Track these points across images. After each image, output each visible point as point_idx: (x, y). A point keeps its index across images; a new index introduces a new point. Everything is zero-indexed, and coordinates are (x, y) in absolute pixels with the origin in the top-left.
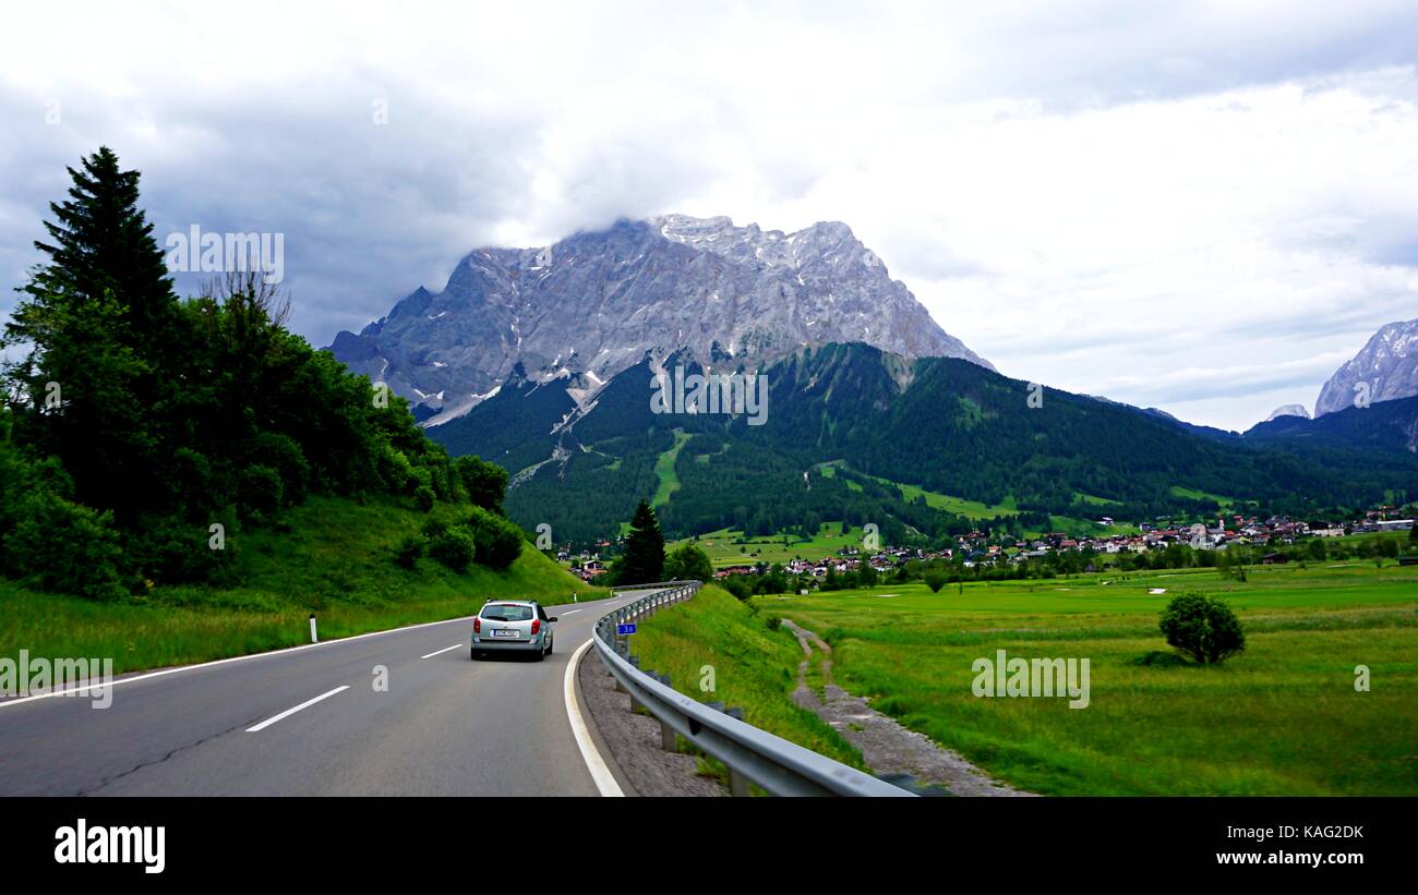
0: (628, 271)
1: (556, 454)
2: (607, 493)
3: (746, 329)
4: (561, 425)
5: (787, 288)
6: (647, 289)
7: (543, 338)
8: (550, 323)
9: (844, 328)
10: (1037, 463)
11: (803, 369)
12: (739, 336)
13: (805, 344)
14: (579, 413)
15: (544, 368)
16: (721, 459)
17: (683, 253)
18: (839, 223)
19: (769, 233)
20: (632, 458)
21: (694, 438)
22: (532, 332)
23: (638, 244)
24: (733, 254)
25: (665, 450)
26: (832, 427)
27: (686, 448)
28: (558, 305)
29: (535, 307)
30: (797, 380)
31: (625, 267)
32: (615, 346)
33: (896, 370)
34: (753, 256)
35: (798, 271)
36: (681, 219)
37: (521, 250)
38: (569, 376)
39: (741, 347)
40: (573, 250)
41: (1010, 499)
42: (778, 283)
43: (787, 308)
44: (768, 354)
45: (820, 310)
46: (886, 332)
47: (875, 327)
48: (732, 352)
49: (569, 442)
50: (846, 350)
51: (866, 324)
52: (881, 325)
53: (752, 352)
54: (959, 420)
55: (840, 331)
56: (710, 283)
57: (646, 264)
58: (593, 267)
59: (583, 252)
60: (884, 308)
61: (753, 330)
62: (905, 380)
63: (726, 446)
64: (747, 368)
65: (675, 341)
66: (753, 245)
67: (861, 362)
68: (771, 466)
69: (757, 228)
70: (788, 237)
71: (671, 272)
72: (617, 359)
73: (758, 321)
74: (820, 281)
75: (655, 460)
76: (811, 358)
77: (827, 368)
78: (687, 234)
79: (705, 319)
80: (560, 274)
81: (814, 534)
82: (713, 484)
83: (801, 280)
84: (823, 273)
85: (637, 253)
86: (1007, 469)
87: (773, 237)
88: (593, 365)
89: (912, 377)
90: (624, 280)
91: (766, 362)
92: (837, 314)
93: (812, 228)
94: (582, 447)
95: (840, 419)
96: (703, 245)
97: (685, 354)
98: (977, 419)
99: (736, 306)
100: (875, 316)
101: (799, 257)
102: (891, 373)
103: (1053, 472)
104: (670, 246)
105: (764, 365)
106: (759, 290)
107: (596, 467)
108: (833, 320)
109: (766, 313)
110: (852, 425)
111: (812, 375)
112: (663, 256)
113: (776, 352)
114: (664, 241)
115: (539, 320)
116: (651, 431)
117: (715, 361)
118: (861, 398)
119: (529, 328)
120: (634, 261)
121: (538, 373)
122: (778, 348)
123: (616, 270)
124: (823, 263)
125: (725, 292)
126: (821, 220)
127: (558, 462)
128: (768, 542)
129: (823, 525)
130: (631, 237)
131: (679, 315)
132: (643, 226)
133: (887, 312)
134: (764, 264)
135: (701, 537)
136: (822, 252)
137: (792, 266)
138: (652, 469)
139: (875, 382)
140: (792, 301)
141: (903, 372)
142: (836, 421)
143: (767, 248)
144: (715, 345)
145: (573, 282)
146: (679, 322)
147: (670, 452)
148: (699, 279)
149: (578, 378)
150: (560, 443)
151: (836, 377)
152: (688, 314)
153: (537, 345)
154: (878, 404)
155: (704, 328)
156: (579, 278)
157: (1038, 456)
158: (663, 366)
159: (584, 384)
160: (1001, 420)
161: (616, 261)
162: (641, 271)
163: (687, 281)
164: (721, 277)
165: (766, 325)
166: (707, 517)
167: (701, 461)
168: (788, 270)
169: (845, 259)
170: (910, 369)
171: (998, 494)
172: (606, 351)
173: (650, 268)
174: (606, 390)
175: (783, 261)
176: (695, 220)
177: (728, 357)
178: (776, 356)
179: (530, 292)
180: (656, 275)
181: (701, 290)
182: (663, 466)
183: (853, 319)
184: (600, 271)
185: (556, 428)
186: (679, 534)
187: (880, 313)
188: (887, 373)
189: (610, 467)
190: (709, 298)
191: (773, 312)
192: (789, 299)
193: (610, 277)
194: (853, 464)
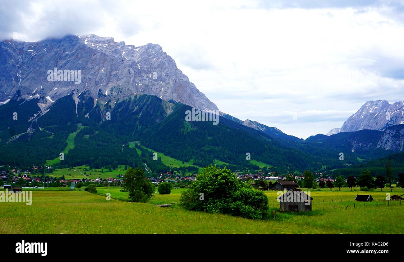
0: (68, 56)
1: (28, 131)
2: (45, 148)
3: (113, 85)
4: (33, 118)
5: (131, 70)
6: (75, 65)
7: (30, 81)
8: (33, 75)
9: (153, 88)
10: (206, 148)
11: (133, 104)
12: (110, 88)
13: (135, 93)
14: (41, 114)
15: (29, 94)
16: (93, 137)
17: (91, 52)
18: (157, 45)
19: (129, 46)
20: (59, 135)
21: (84, 128)
22: (26, 78)
23: (73, 46)
24: (113, 53)
25: (73, 132)
26: (139, 127)
27: (80, 132)
28: (38, 68)
29: (28, 67)
30: (130, 108)
31: (67, 55)
32: (60, 87)
33: (167, 108)
34: (121, 55)
35: (138, 63)
36: (93, 36)
37: (24, 42)
38: (39, 98)
39: (110, 92)
40: (47, 45)
41: (192, 161)
42: (128, 68)
43: (131, 78)
44: (121, 96)
45: (145, 80)
46: (170, 91)
47: (166, 88)
48: (106, 94)
49: (35, 126)
50: (149, 97)
51: (163, 86)
52: (168, 88)
53: (114, 95)
54: (182, 130)
55: (152, 89)
56: (101, 65)
57: (76, 54)
58: (54, 53)
59: (51, 46)
60: (170, 81)
61: (116, 86)
62: (169, 112)
63: (97, 132)
64: (111, 101)
65: (84, 87)
66: (121, 50)
67: (154, 103)
68: (112, 141)
69: (124, 43)
70: (136, 48)
71: (86, 59)
72: (60, 92)
73: (119, 83)
74: (146, 68)
75: (67, 136)
76: (136, 100)
77: (142, 104)
78: (95, 43)
79: (97, 80)
80: (40, 54)
81: (114, 169)
82: (87, 147)
83: (139, 67)
84: (148, 65)
85: (73, 49)
86: (194, 150)
87: (130, 48)
88: (50, 94)
89: (172, 111)
90: (66, 60)
91: (120, 99)
92: (151, 82)
93: (146, 46)
94: (40, 128)
95: (143, 125)
96: (101, 48)
97: (88, 93)
98: (189, 130)
99: (111, 75)
100: (166, 84)
101: (140, 57)
102: (165, 109)
103: (210, 152)
104: (86, 48)
105: (119, 100)
106: (120, 70)
107: (44, 137)
108: (149, 84)
109: (122, 79)
110: (146, 128)
111: (136, 106)
112: (83, 52)
113: (124, 96)
114: (84, 46)
115: (30, 73)
116: (69, 123)
117: (99, 97)
118: (152, 117)
119: (25, 76)
120: (71, 53)
121: (26, 95)
122: (125, 94)
123: (63, 55)
124: (148, 61)
125: (107, 69)
126: (150, 43)
127: (29, 134)
128: (96, 171)
129: (119, 166)
130: (71, 43)
131: (87, 77)
132: (76, 38)
133: (171, 82)
134: (125, 59)
135: (74, 168)
136: (149, 56)
137: (136, 60)
138: (66, 139)
139: (157, 112)
140: (132, 76)
141: (169, 108)
142: (141, 125)
143: (127, 52)
144: (100, 90)
145: (45, 59)
146: (87, 80)
147: (74, 133)
148: (97, 63)
149: (43, 99)
150: (31, 126)
151: (144, 108)
152: (91, 77)
153: (27, 84)
154: (157, 120)
155: (97, 83)
156: (47, 57)
157: (207, 145)
158: (78, 97)
159: (44, 101)
160: (197, 130)
161: (64, 52)
162: (74, 57)
163: (92, 63)
164: (106, 63)
165: (121, 84)
166: (79, 160)
167: (86, 137)
168: (135, 61)
169: (157, 60)
170: (172, 108)
171: (188, 158)
172: (56, 89)
173: (77, 56)
174: (54, 105)
175: (133, 58)
176: (99, 37)
177: (105, 96)
178: (124, 97)
179: (27, 60)
180: (79, 60)
181: (97, 67)
182: (70, 138)
183: (158, 84)
184: (57, 55)
185: (31, 119)
186: (67, 166)
187: (169, 83)
188: (163, 109)
189: (49, 137)
190: (100, 71)
191: (124, 80)
192: (132, 75)
193: (61, 58)
194: (142, 143)
